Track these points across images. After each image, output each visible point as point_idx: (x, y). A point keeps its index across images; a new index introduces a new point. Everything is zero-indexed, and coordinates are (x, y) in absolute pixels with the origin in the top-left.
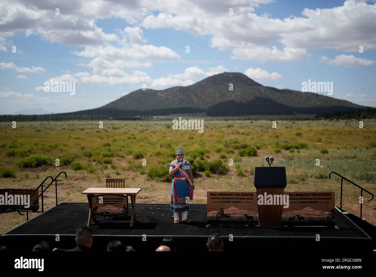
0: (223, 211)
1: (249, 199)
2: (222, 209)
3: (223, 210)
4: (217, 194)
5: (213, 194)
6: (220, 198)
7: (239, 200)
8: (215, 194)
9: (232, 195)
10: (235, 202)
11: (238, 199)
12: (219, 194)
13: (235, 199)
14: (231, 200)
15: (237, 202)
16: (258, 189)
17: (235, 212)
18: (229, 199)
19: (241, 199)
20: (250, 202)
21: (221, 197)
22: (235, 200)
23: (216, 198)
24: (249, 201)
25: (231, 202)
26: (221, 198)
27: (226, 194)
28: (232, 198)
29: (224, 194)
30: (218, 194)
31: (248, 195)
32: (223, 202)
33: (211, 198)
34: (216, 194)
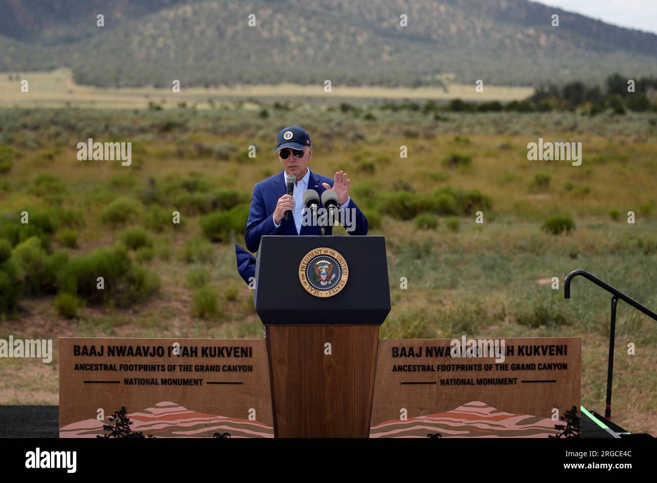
0: (126, 421)
1: (234, 369)
2: (123, 411)
3: (128, 415)
4: (102, 347)
5: (85, 347)
6: (112, 368)
7: (194, 375)
8: (93, 348)
9: (166, 353)
10: (175, 382)
11: (187, 368)
12: (109, 348)
13: (178, 368)
14: (159, 375)
15: (186, 382)
16: (272, 328)
17: (177, 422)
18: (153, 368)
19: (200, 368)
20: (242, 383)
21: (116, 360)
22: (178, 375)
23: (97, 367)
24: (234, 376)
25: (159, 382)
26: (118, 367)
27: (138, 348)
28: (163, 366)
29: (131, 348)
30: (106, 350)
31: (229, 355)
32: (126, 382)
33: (77, 367)
34: (98, 350)
